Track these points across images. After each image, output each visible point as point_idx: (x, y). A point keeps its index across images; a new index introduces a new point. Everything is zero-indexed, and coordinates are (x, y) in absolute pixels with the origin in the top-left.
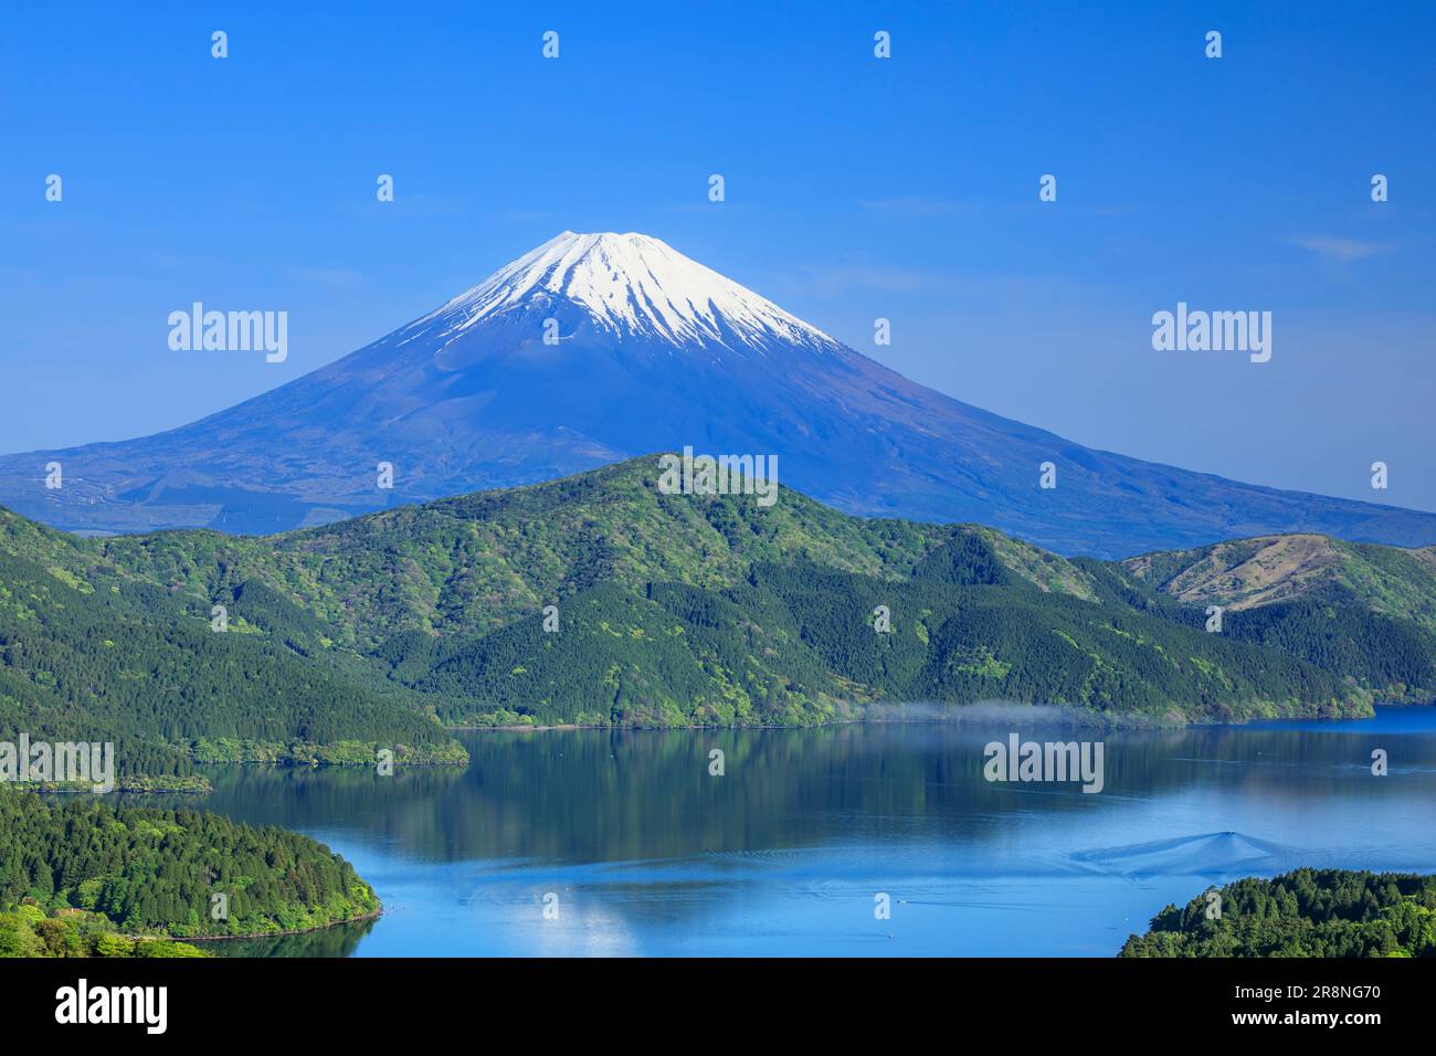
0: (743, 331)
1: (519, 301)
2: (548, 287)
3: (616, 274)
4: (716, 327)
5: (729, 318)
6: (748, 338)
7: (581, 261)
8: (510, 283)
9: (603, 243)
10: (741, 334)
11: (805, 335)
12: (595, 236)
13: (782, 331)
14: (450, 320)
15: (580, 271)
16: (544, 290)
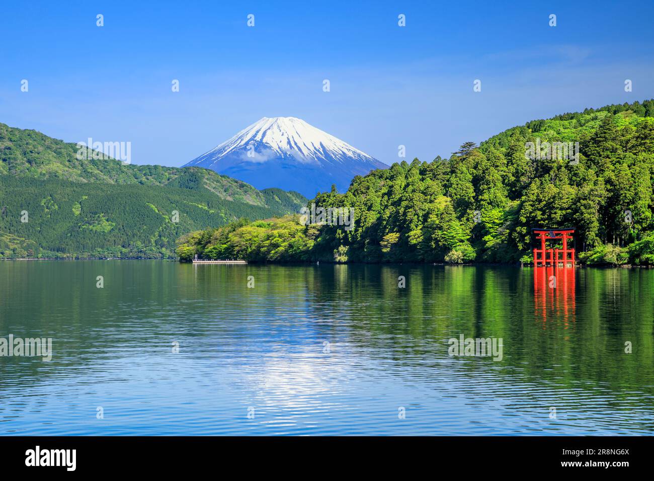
0: (333, 154)
1: (244, 144)
2: (255, 139)
3: (283, 133)
4: (323, 153)
5: (328, 149)
6: (335, 157)
7: (269, 128)
8: (241, 138)
9: (278, 121)
10: (332, 155)
11: (359, 155)
12: (275, 119)
13: (350, 154)
14: (216, 153)
15: (269, 132)
16: (254, 140)
